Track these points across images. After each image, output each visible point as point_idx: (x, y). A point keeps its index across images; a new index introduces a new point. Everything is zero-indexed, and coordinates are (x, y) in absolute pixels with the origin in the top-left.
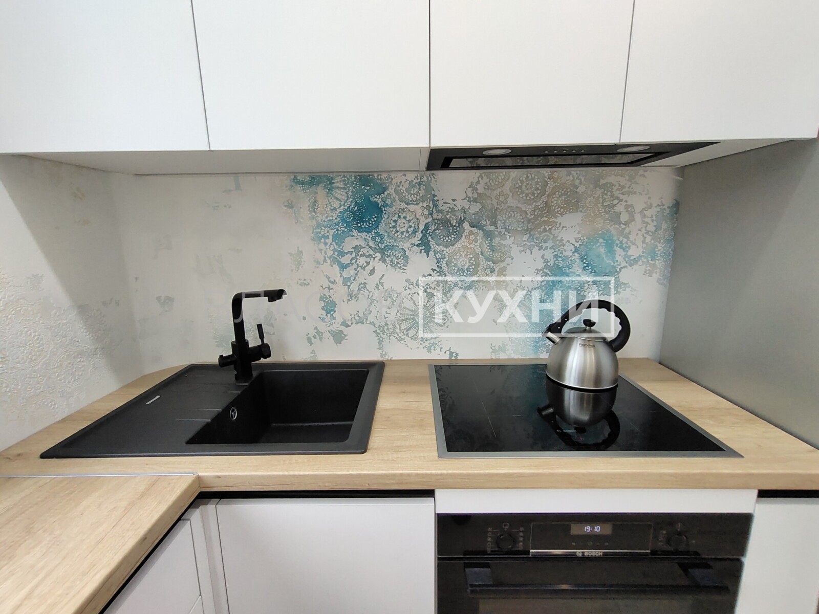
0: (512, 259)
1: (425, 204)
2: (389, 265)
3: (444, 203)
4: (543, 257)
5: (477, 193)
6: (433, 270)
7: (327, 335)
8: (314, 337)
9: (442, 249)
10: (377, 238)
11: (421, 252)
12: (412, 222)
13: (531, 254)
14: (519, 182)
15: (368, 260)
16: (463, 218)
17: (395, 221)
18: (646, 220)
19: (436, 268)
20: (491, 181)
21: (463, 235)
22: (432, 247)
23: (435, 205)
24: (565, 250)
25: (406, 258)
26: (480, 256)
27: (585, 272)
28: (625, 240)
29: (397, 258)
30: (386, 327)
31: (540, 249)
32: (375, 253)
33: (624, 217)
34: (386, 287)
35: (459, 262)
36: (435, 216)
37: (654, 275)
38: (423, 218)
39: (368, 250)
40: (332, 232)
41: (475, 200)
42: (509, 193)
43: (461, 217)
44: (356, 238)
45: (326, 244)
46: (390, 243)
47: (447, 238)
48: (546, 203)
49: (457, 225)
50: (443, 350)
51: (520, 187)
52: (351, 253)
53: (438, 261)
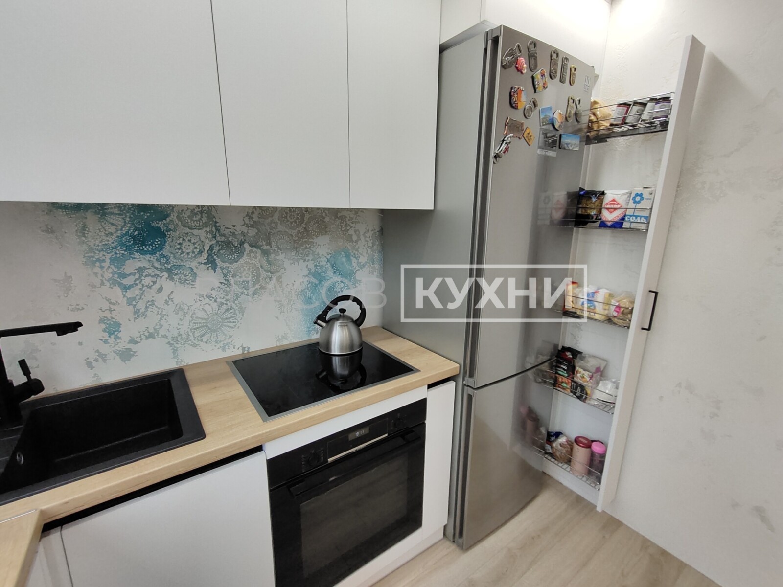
0: (285, 270)
2: (177, 282)
3: (225, 228)
4: (307, 266)
5: (253, 221)
6: (221, 283)
7: (112, 355)
8: (96, 360)
9: (228, 265)
10: (162, 259)
11: (208, 269)
12: (197, 244)
13: (299, 265)
14: (284, 213)
15: (154, 279)
16: (243, 240)
17: (180, 244)
18: (367, 239)
19: (224, 281)
20: (263, 212)
21: (245, 253)
22: (218, 264)
23: (218, 230)
24: (321, 261)
25: (194, 275)
26: (261, 269)
27: (335, 275)
28: (356, 253)
29: (185, 276)
30: (179, 338)
31: (305, 261)
32: (162, 273)
33: (355, 238)
34: (176, 302)
35: (243, 275)
36: (219, 238)
37: (375, 273)
38: (207, 241)
39: (153, 270)
40: (108, 256)
41: (252, 226)
42: (278, 221)
43: (241, 240)
44: (139, 260)
45: (102, 267)
46: (176, 262)
47: (231, 257)
48: (305, 228)
49: (239, 246)
50: (236, 347)
51: (286, 217)
52: (134, 274)
53: (225, 276)
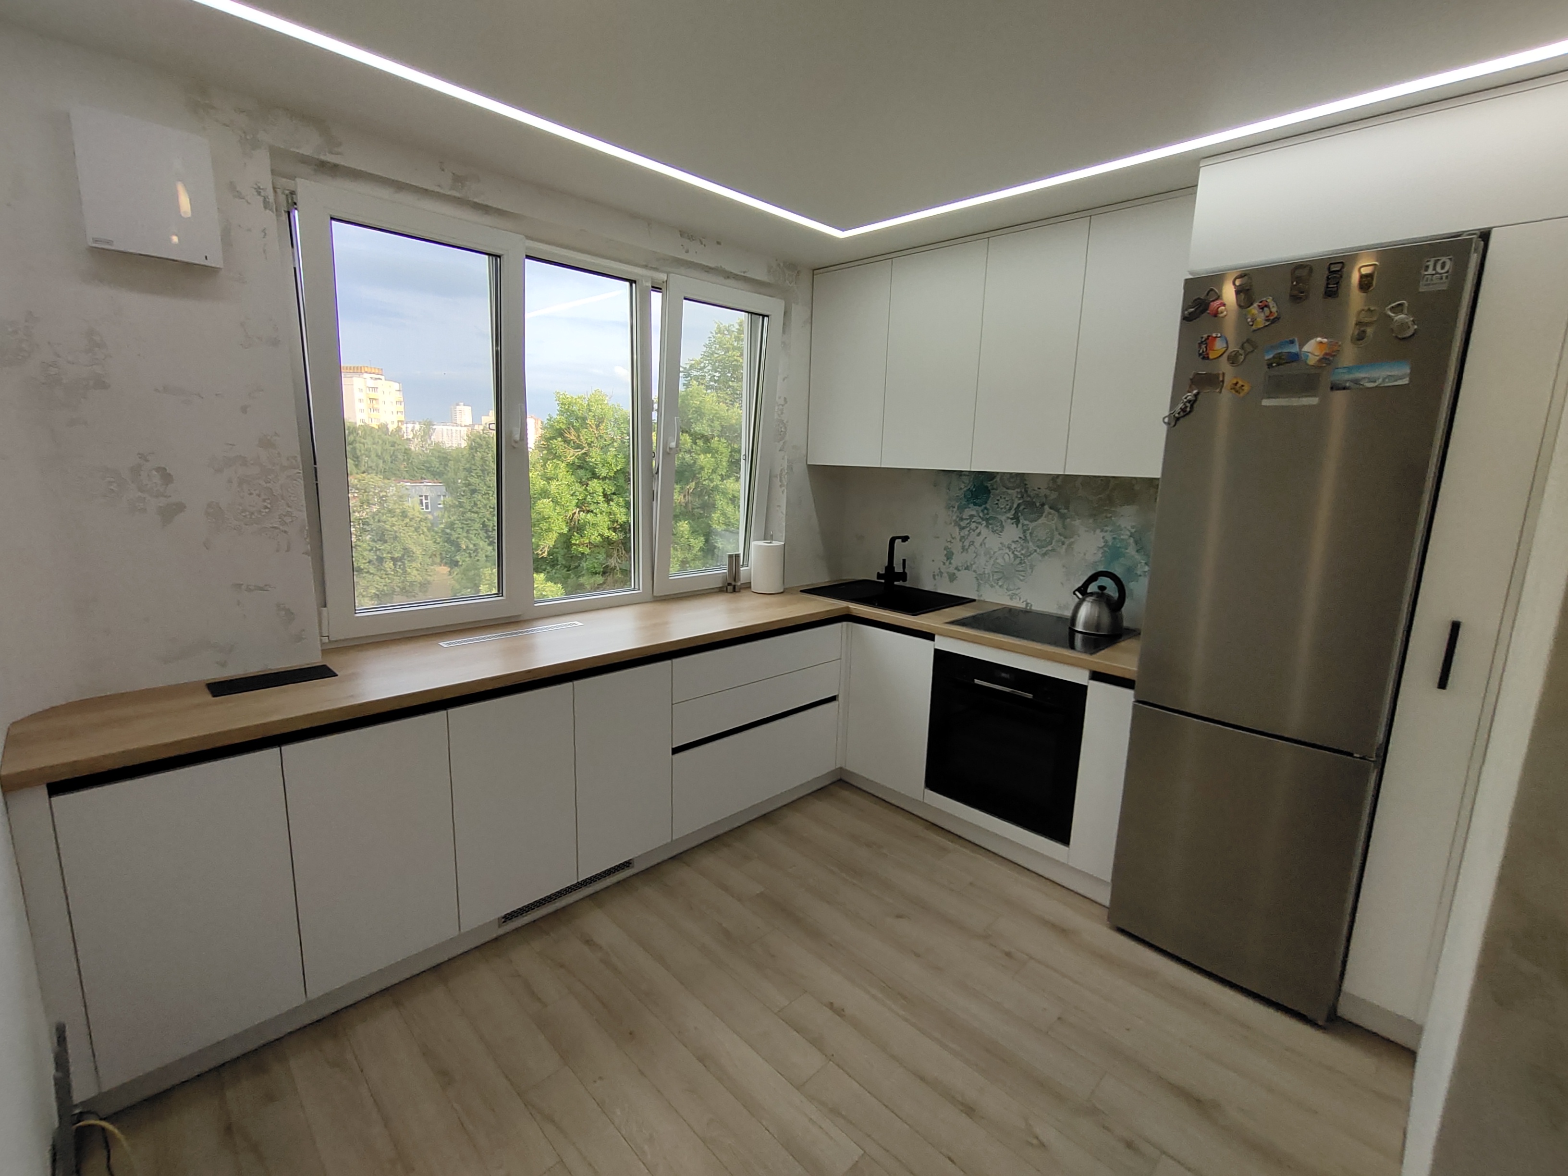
0: (1079, 536)
1: (1019, 490)
2: (990, 531)
3: (1032, 491)
4: (1103, 538)
6: (1020, 538)
7: (945, 575)
8: (938, 575)
9: (1028, 523)
10: (985, 511)
11: (1013, 524)
12: (1009, 501)
13: (1094, 534)
15: (977, 525)
16: (1045, 502)
17: (998, 500)
19: (1022, 536)
20: (1068, 479)
21: (1044, 514)
22: (1021, 521)
23: (1026, 491)
24: (1122, 534)
25: (1002, 527)
26: (1055, 531)
29: (997, 526)
31: (1102, 531)
32: (983, 521)
34: (987, 546)
35: (1039, 534)
36: (1025, 499)
38: (1016, 500)
39: (978, 518)
40: (957, 504)
41: (1055, 490)
42: (1081, 488)
43: (1043, 502)
44: (972, 509)
45: (953, 511)
46: (993, 515)
47: (1032, 516)
48: (1109, 496)
49: (1041, 507)
50: (1022, 601)
51: (1088, 485)
52: (967, 519)
53: (1024, 532)
